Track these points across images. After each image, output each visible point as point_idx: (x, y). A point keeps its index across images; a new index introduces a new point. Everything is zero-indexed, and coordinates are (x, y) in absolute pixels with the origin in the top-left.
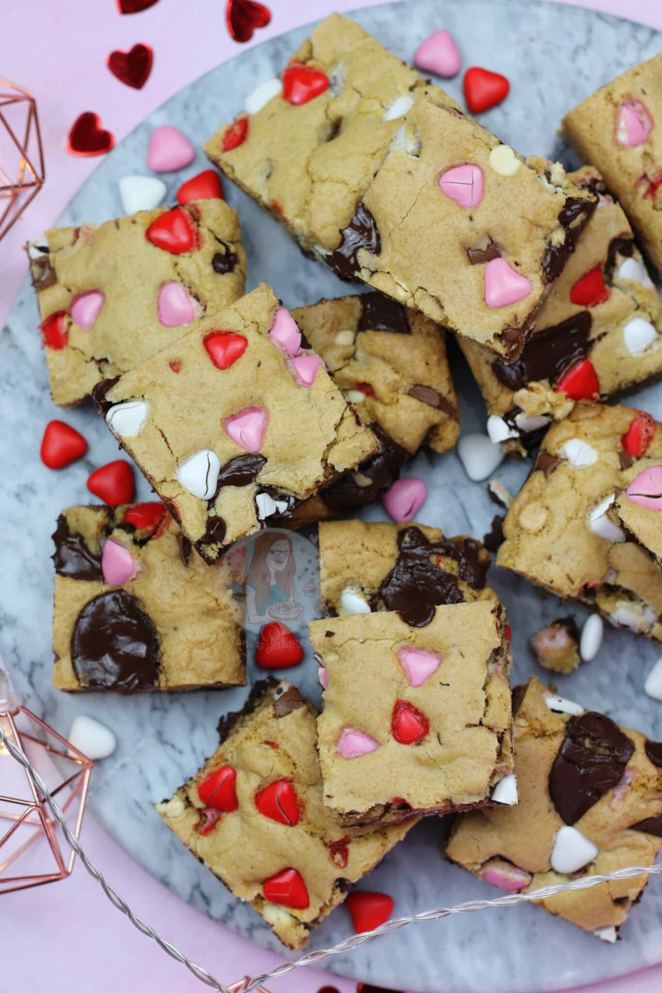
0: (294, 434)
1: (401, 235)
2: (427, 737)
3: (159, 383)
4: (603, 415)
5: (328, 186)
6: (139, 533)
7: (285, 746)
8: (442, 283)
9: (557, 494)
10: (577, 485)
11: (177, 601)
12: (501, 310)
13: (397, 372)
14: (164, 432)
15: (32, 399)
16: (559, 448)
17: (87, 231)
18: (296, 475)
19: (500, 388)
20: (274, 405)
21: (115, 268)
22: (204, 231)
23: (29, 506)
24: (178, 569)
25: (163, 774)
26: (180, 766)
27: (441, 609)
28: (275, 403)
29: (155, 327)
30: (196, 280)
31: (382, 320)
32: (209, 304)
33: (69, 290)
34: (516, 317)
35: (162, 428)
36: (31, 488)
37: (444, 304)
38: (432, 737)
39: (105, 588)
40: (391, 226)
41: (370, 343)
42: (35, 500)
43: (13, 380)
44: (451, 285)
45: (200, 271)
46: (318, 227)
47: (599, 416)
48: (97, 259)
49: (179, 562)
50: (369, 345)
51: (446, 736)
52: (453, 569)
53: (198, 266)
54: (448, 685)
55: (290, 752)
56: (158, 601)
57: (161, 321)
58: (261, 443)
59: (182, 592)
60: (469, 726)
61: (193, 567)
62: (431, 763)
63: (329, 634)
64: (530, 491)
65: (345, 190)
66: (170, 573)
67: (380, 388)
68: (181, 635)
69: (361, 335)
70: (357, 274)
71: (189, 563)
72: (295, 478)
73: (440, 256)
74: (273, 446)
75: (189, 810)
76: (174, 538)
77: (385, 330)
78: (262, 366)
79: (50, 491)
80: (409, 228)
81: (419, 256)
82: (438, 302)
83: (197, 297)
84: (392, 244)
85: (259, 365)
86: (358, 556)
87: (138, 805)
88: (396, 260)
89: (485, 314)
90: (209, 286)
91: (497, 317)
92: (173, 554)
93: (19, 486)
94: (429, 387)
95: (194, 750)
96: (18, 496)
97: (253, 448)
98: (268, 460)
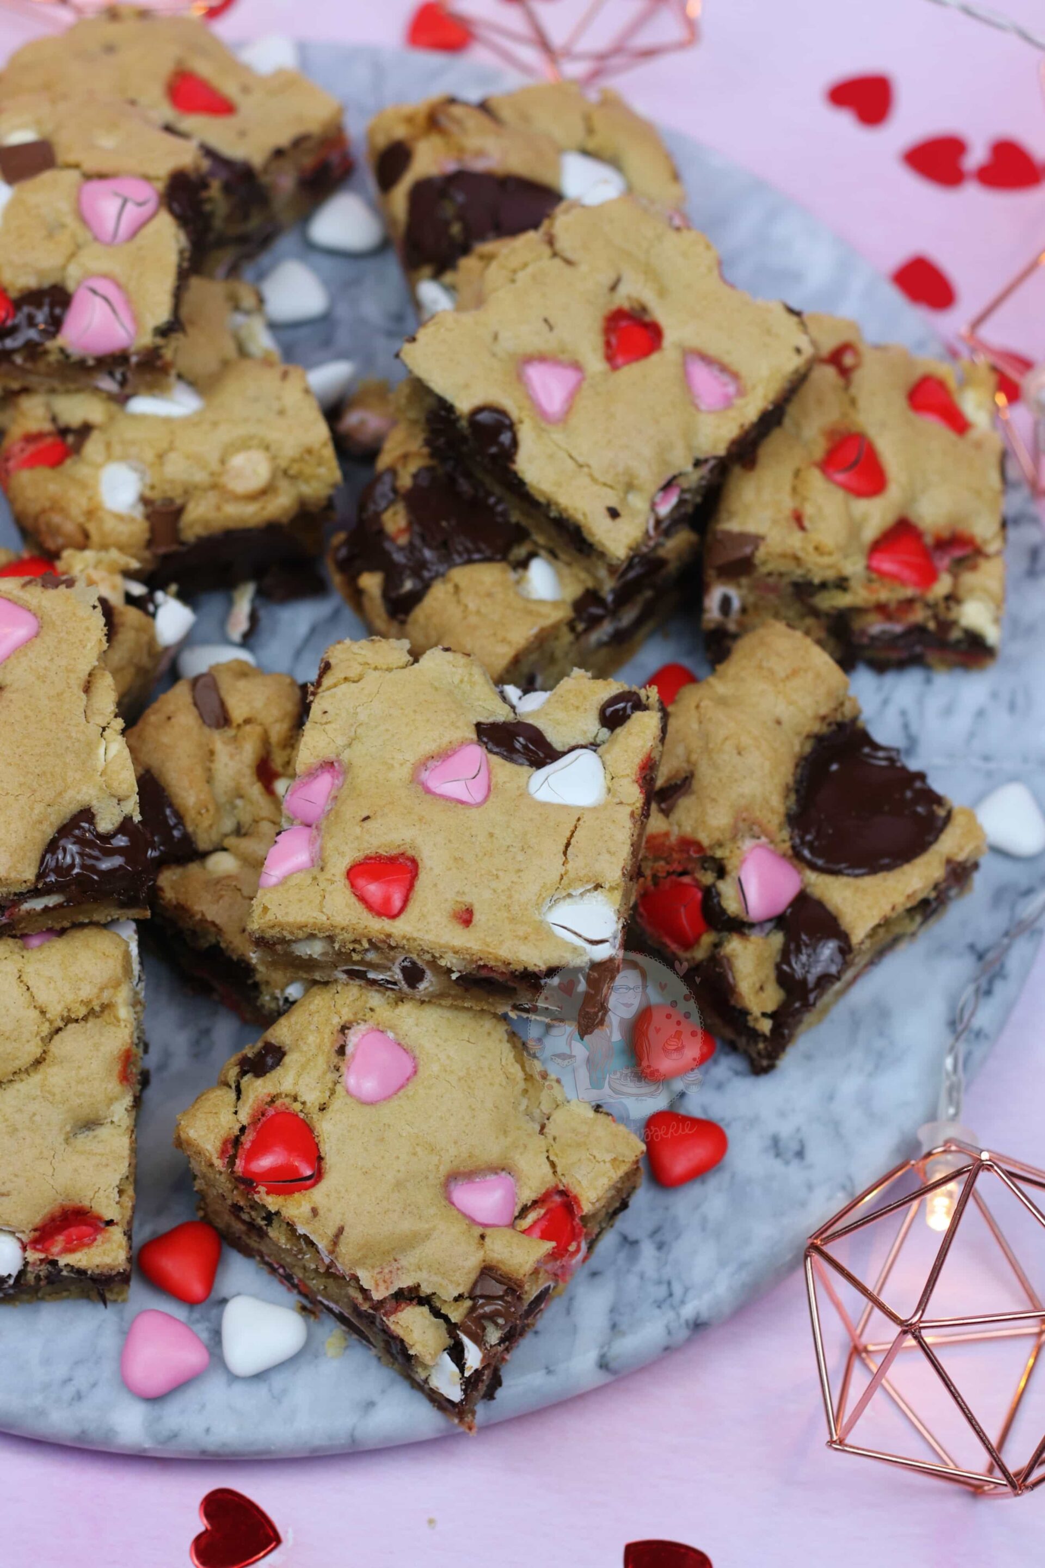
0: (415, 711)
1: (40, 786)
2: (626, 305)
3: (506, 915)
4: (47, 504)
5: (44, 996)
6: (708, 878)
7: (788, 504)
8: (59, 695)
9: (197, 460)
10: (165, 445)
11: (746, 740)
12: (32, 607)
13: (212, 753)
14: (562, 848)
15: (660, 1246)
16: (133, 520)
17: (381, 1283)
18: (462, 681)
19: (121, 629)
20: (401, 765)
21: (399, 1185)
22: (244, 1117)
23: (798, 1130)
24: (705, 774)
25: (948, 711)
26: (920, 701)
27: (464, 404)
28: (396, 765)
29: (430, 1069)
30: (321, 1063)
31: (161, 817)
32: (336, 1021)
33: (482, 1237)
34: (24, 586)
35: (561, 854)
36: (776, 1146)
37: (84, 675)
38: (621, 300)
39: (812, 877)
40: (39, 808)
41: (203, 811)
42: (785, 1129)
43: (662, 1291)
44: (53, 683)
45: (303, 1067)
46: (111, 962)
47: (52, 509)
48: (407, 1225)
49: (695, 785)
50: (207, 810)
51: (606, 279)
52: (395, 514)
53: (299, 1075)
54: (546, 321)
55: (787, 488)
56: (767, 765)
57: (415, 1072)
58: (463, 743)
59: (729, 746)
60: (569, 262)
61: (685, 765)
62: (650, 273)
63: (614, 513)
64: (218, 508)
65: (31, 970)
66: (720, 780)
67: (249, 752)
68: (782, 709)
69: (203, 843)
70: (137, 818)
71: (683, 775)
72: (466, 679)
73: (26, 717)
74: (453, 723)
75: (961, 593)
76: (675, 816)
77: (171, 805)
78: (365, 815)
79: (754, 1121)
80: (22, 779)
81: (48, 744)
82: (87, 688)
83: (341, 1051)
84: (60, 794)
85: (367, 818)
86: (483, 610)
87: (1012, 707)
88: (78, 776)
89: (54, 617)
90: (312, 1039)
91: (44, 603)
92: (693, 798)
93: (787, 1163)
94: (195, 704)
95: (885, 702)
96: (800, 1154)
97: (477, 752)
98: (475, 722)
